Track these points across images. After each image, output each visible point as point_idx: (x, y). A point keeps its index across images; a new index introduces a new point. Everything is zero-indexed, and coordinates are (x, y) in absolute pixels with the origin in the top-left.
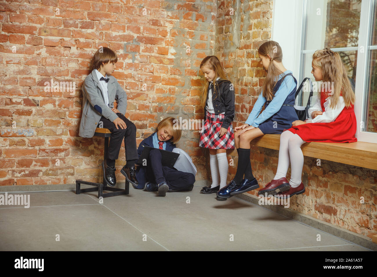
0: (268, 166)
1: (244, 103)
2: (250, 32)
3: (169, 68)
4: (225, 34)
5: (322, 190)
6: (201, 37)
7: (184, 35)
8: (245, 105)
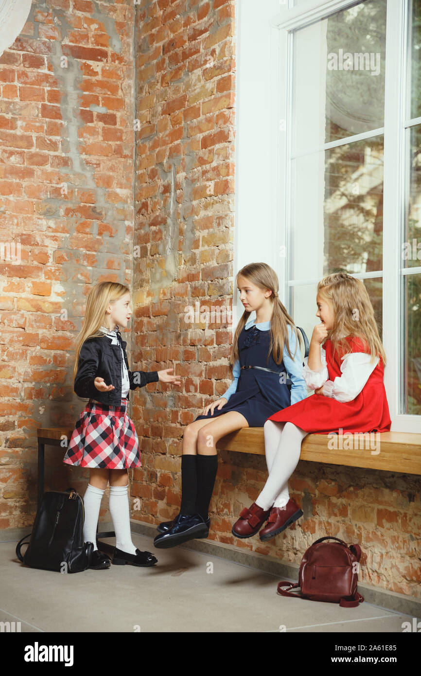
0: (239, 485)
1: (190, 376)
2: (197, 251)
3: (53, 319)
4: (151, 257)
5: (338, 522)
6: (108, 264)
7: (77, 261)
8: (191, 379)
